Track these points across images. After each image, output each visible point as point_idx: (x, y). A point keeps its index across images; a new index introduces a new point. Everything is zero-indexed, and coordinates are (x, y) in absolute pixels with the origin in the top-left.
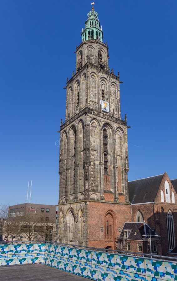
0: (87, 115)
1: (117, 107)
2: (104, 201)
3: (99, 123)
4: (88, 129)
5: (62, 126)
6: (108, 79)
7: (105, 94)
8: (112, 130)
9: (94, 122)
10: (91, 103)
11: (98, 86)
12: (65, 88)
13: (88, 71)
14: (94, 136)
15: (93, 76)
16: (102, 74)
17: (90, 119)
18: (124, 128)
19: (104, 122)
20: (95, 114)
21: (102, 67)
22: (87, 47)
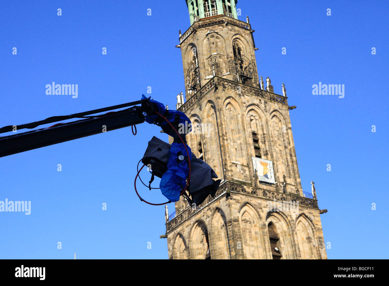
0: (231, 199)
1: (291, 167)
3: (258, 212)
4: (236, 229)
5: (169, 223)
6: (262, 106)
7: (260, 141)
8: (288, 223)
9: (246, 211)
10: (234, 168)
11: (243, 126)
13: (219, 98)
14: (251, 243)
15: (229, 106)
16: (248, 97)
17: (237, 206)
18: (314, 214)
19: (267, 208)
20: (246, 194)
21: (245, 79)
22: (207, 35)
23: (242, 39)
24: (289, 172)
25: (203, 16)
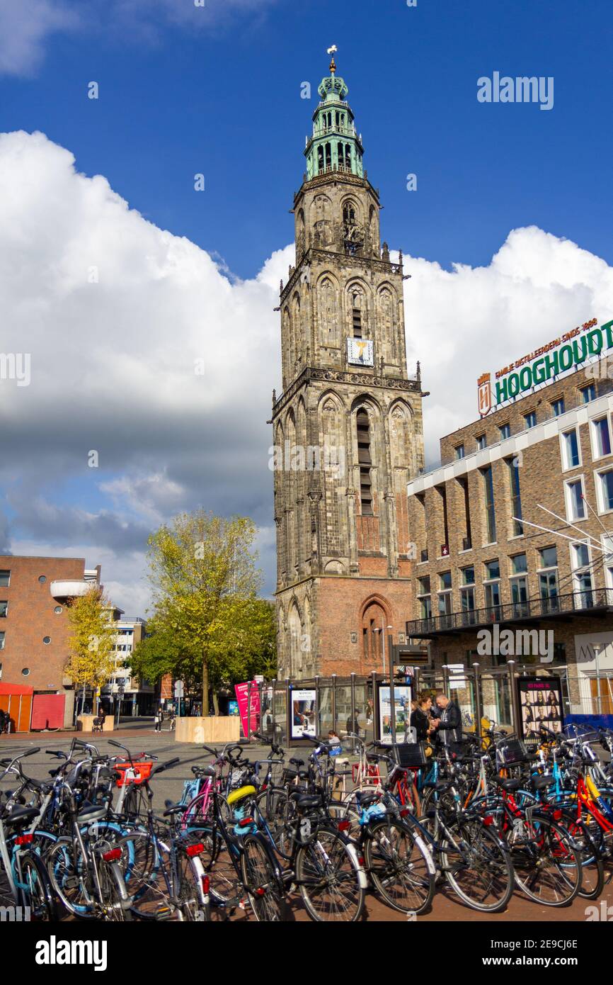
0: (311, 386)
2: (357, 575)
3: (342, 399)
4: (313, 418)
5: (274, 409)
6: (368, 278)
7: (362, 319)
8: (380, 409)
9: (329, 398)
10: (322, 352)
11: (341, 304)
13: (312, 274)
14: (332, 431)
15: (326, 282)
16: (350, 269)
17: (316, 394)
18: (413, 398)
19: (354, 393)
20: (330, 380)
21: (356, 247)
22: (315, 198)
23: (356, 199)
24: (395, 352)
25: (316, 174)
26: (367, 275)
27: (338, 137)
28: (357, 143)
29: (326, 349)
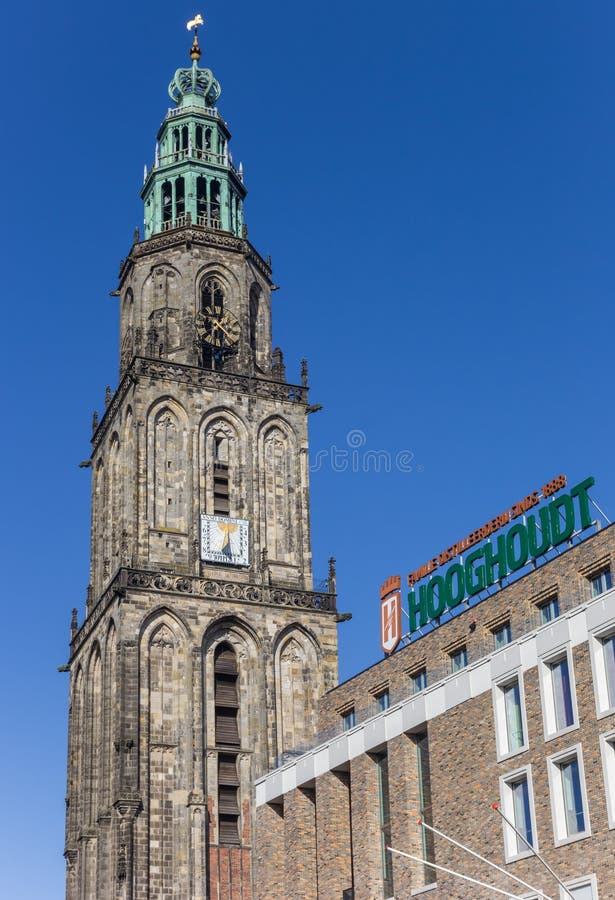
0: (127, 602)
4: (130, 660)
5: (72, 644)
6: (244, 409)
7: (230, 482)
8: (259, 644)
9: (163, 624)
10: (153, 540)
11: (191, 454)
12: (86, 466)
14: (165, 685)
15: (166, 415)
16: (211, 394)
17: (137, 616)
18: (322, 623)
19: (209, 615)
20: (164, 590)
21: (226, 354)
22: (152, 270)
23: (226, 273)
24: (291, 540)
25: (158, 230)
26: (241, 404)
27: (197, 167)
28: (233, 178)
29: (160, 535)
